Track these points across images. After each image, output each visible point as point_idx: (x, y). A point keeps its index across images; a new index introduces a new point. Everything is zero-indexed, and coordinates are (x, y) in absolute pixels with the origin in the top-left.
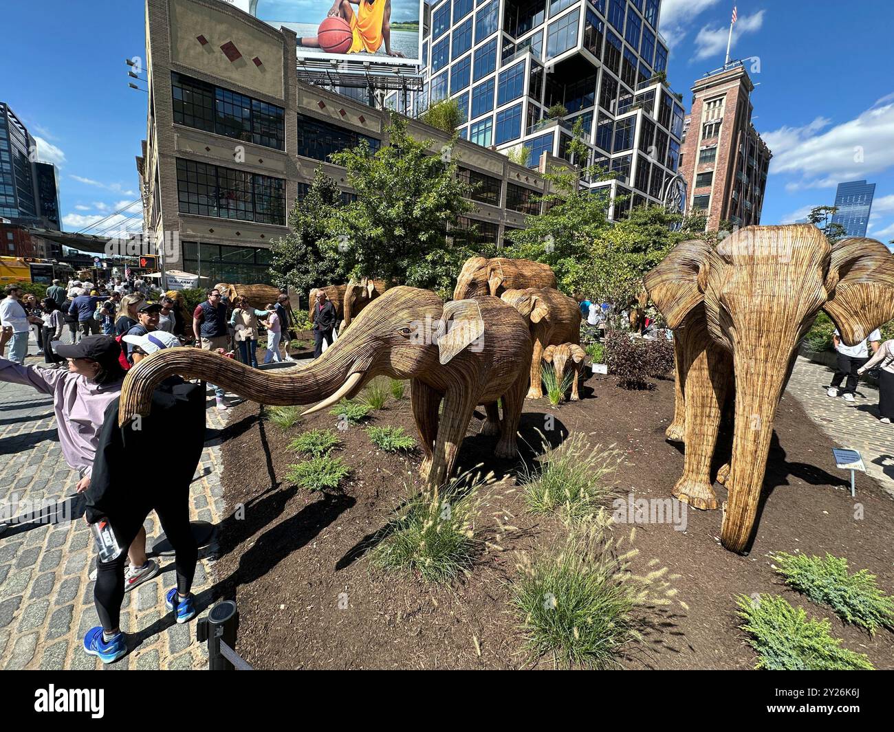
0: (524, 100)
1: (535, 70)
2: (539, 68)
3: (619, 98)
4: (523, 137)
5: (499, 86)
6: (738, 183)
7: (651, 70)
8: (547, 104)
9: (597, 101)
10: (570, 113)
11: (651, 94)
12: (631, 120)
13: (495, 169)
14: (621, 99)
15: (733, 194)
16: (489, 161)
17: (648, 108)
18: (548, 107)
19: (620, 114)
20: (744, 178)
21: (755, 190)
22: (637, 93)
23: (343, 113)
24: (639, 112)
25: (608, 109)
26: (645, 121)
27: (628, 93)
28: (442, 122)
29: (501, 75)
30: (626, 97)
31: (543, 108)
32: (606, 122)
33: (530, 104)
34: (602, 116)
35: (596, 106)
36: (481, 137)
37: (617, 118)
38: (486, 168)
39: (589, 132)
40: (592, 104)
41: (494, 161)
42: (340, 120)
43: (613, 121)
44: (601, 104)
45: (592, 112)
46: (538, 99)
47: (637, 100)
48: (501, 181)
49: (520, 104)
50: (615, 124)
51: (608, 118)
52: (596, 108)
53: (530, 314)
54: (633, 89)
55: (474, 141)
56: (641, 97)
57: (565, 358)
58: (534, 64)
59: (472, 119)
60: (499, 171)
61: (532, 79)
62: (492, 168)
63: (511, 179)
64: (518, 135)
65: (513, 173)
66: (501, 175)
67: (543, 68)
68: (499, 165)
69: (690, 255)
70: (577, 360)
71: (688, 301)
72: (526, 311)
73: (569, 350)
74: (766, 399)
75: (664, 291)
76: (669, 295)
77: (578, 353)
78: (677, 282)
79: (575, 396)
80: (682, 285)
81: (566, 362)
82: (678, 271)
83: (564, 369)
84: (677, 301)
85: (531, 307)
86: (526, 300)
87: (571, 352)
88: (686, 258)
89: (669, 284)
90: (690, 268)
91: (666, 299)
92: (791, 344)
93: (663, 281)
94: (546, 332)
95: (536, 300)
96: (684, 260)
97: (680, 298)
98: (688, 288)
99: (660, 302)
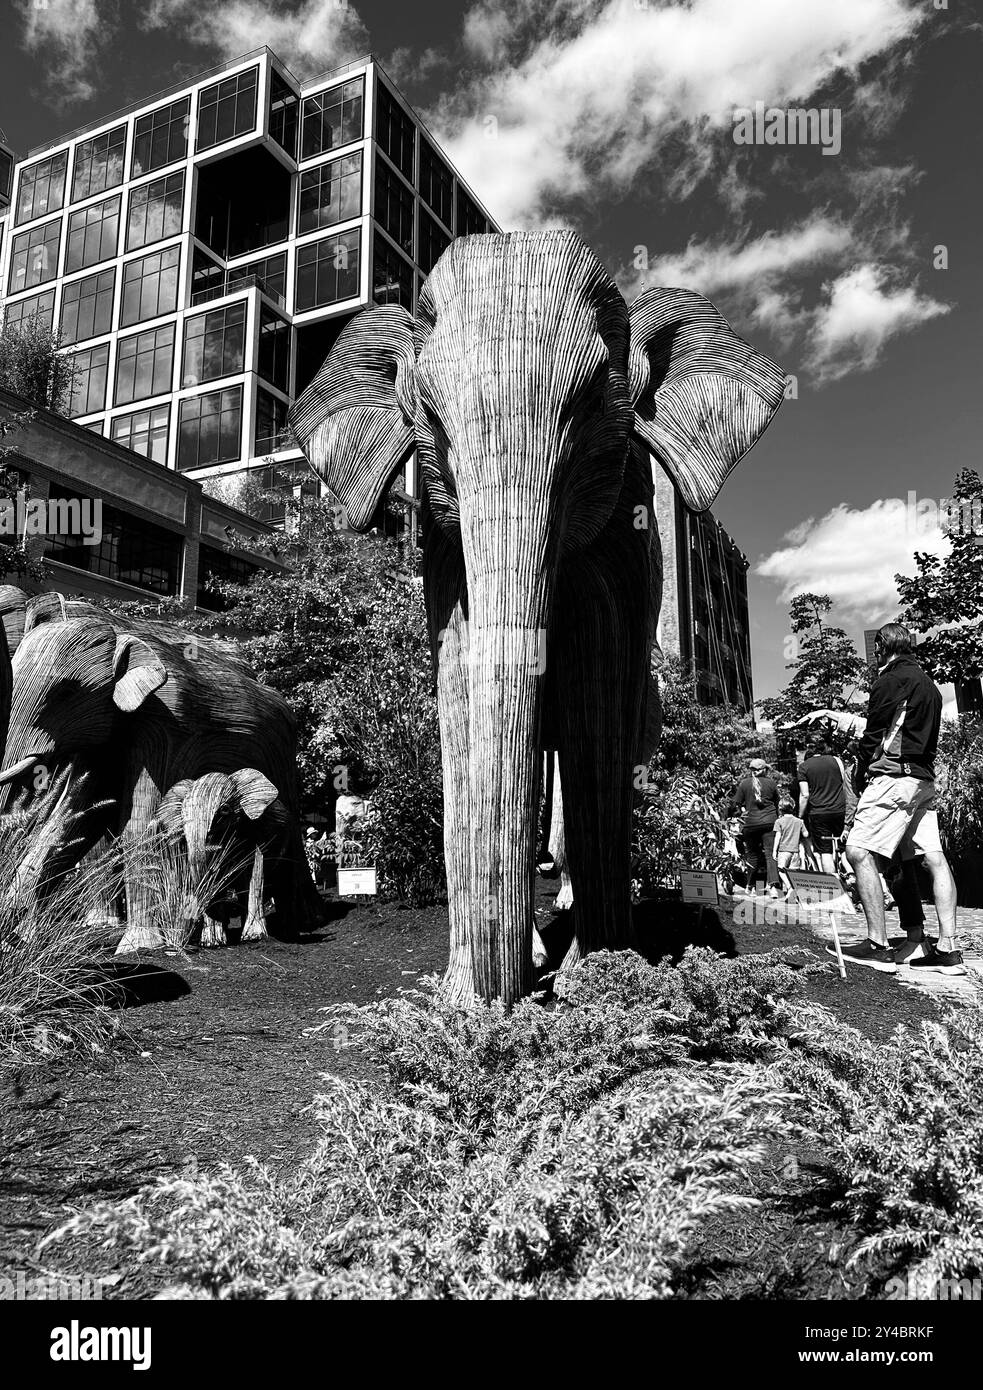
0: (247, 379)
1: (271, 327)
2: (280, 325)
4: (249, 459)
6: (700, 605)
13: (170, 508)
15: (695, 626)
16: (147, 485)
20: (709, 597)
21: (732, 624)
29: (189, 321)
33: (261, 391)
38: (139, 501)
41: (162, 490)
46: (282, 386)
48: (183, 537)
49: (238, 389)
53: (110, 688)
57: (213, 805)
58: (267, 314)
59: (115, 406)
60: (177, 513)
61: (265, 343)
62: (155, 505)
63: (209, 537)
64: (234, 454)
65: (212, 526)
66: (181, 525)
67: (289, 325)
68: (176, 500)
69: (376, 341)
70: (254, 810)
71: (388, 455)
72: (95, 674)
73: (230, 783)
74: (513, 573)
75: (333, 436)
76: (344, 442)
77: (257, 791)
78: (359, 410)
79: (254, 927)
80: (371, 417)
81: (218, 815)
82: (359, 384)
83: (208, 834)
84: (366, 456)
85: (114, 666)
86: (99, 643)
87: (235, 789)
88: (369, 350)
89: (342, 418)
90: (384, 376)
91: (340, 454)
92: (550, 448)
93: (330, 414)
94: (169, 751)
95: (129, 647)
96: (367, 356)
97: (370, 450)
98: (384, 423)
99: (329, 465)
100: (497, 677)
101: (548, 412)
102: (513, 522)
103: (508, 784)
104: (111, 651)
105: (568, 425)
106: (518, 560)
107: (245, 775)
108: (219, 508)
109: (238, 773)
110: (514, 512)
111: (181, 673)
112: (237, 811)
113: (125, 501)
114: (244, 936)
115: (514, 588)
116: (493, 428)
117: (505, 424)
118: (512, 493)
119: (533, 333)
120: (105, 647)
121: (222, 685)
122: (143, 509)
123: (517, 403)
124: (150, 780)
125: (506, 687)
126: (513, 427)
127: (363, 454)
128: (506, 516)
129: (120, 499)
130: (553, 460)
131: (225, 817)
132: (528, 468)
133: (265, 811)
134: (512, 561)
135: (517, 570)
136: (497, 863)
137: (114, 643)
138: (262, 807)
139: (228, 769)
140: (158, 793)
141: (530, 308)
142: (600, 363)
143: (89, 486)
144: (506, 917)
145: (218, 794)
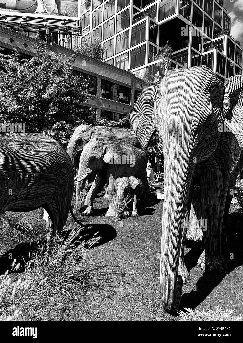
0: (146, 43)
1: (152, 27)
2: (155, 25)
3: (203, 43)
4: (147, 64)
5: (132, 35)
7: (221, 28)
8: (160, 45)
9: (190, 44)
10: (174, 50)
11: (222, 41)
12: (211, 55)
13: (127, 81)
14: (205, 43)
16: (123, 77)
17: (221, 48)
18: (161, 47)
19: (204, 51)
22: (214, 40)
23: (26, 45)
24: (215, 51)
25: (197, 48)
26: (219, 55)
27: (208, 40)
28: (92, 53)
29: (133, 29)
30: (208, 42)
31: (158, 48)
32: (196, 56)
33: (150, 45)
34: (193, 53)
35: (190, 47)
36: (122, 64)
37: (203, 54)
38: (121, 81)
39: (186, 61)
40: (187, 45)
41: (126, 77)
42: (24, 50)
43: (201, 56)
44: (193, 45)
45: (187, 50)
46: (155, 43)
47: (214, 44)
48: (131, 89)
49: (144, 46)
50: (202, 57)
51: (197, 54)
52: (190, 48)
53: (103, 157)
54: (211, 38)
55: (118, 66)
56: (216, 43)
57: (125, 185)
58: (151, 23)
59: (116, 54)
60: (129, 83)
61: (151, 31)
62: (124, 81)
63: (137, 88)
64: (143, 63)
65: (138, 85)
66: (130, 86)
67: (157, 25)
68: (129, 79)
69: (149, 97)
70: (134, 187)
71: (151, 129)
72: (99, 155)
73: (128, 180)
74: (175, 186)
75: (138, 123)
76: (140, 125)
77: (134, 182)
78: (144, 116)
79: (135, 212)
80: (148, 117)
81: (125, 188)
82: (145, 109)
83: (123, 193)
84: (146, 129)
85: (103, 152)
86: (100, 147)
87: (129, 182)
88: (147, 99)
89: (140, 118)
90: (151, 106)
91: (140, 128)
92: (189, 146)
93: (138, 117)
94: (116, 170)
95: (106, 148)
96: (147, 101)
97: (147, 128)
98: (151, 119)
99: (137, 131)
100: (169, 219)
101: (189, 135)
102: (176, 170)
103: (170, 251)
104: (102, 149)
105: (197, 136)
106: (177, 182)
107: (132, 178)
108: (139, 80)
109: (130, 177)
110: (177, 167)
111: (118, 151)
112: (130, 187)
113: (118, 81)
114: (132, 215)
115: (175, 191)
116: (172, 140)
117: (176, 139)
118: (177, 161)
119: (186, 110)
120: (101, 148)
121: (128, 152)
122: (122, 83)
123: (179, 133)
124: (112, 176)
125: (171, 222)
126: (178, 141)
127: (145, 128)
128: (174, 168)
129: (116, 81)
130: (190, 149)
131: (127, 188)
132: (182, 153)
133: (136, 187)
134: (175, 183)
135: (176, 186)
136: (166, 272)
137: (103, 147)
138: (135, 186)
139: (128, 176)
140: (114, 179)
141: (187, 99)
142: (209, 115)
143: (110, 79)
144: (168, 285)
145: (125, 183)
